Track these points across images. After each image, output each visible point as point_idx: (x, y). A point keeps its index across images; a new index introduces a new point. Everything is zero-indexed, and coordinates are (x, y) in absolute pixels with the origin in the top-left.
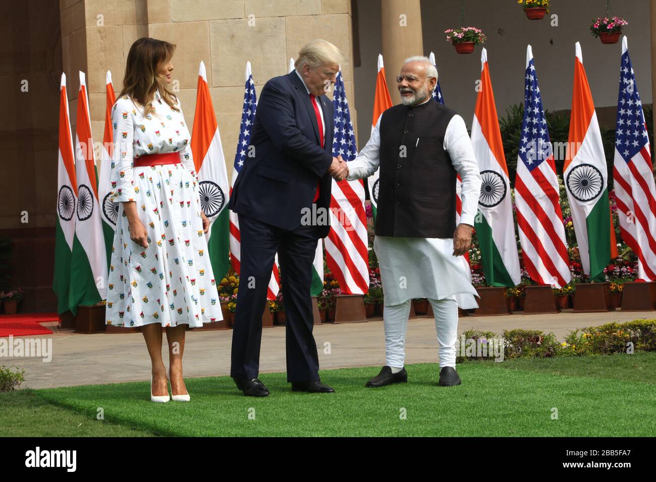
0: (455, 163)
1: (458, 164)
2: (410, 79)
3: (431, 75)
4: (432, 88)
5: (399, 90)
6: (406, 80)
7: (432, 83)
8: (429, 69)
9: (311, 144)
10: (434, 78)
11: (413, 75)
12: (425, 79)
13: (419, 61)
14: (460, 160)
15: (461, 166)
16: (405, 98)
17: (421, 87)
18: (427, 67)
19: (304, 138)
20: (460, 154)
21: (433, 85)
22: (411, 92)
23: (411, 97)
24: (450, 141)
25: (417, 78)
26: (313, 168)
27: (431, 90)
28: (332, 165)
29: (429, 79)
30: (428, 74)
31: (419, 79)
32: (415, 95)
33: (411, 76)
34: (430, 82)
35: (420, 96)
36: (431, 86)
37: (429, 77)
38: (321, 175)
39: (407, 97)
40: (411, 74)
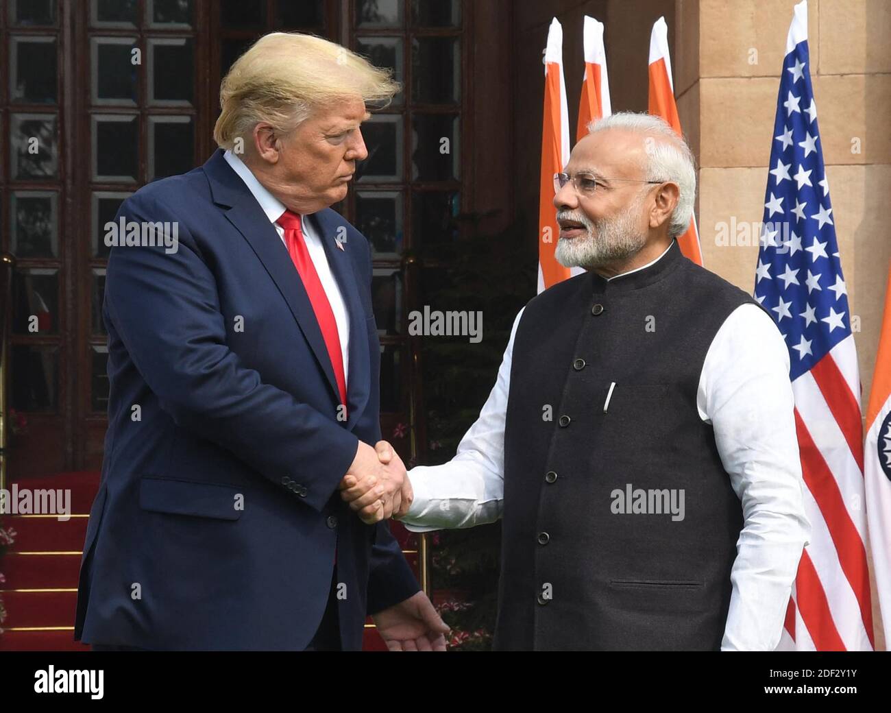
2: (585, 182)
3: (662, 175)
4: (661, 219)
6: (574, 184)
7: (661, 200)
8: (655, 159)
10: (673, 188)
17: (617, 211)
19: (249, 380)
21: (665, 210)
22: (582, 227)
23: (582, 241)
24: (716, 392)
25: (605, 181)
26: (286, 480)
27: (657, 225)
28: (351, 469)
29: (652, 190)
30: (650, 170)
31: (613, 184)
32: (595, 236)
33: (588, 172)
34: (657, 196)
35: (613, 243)
36: (660, 211)
37: (652, 183)
38: (318, 503)
39: (570, 241)
40: (590, 168)
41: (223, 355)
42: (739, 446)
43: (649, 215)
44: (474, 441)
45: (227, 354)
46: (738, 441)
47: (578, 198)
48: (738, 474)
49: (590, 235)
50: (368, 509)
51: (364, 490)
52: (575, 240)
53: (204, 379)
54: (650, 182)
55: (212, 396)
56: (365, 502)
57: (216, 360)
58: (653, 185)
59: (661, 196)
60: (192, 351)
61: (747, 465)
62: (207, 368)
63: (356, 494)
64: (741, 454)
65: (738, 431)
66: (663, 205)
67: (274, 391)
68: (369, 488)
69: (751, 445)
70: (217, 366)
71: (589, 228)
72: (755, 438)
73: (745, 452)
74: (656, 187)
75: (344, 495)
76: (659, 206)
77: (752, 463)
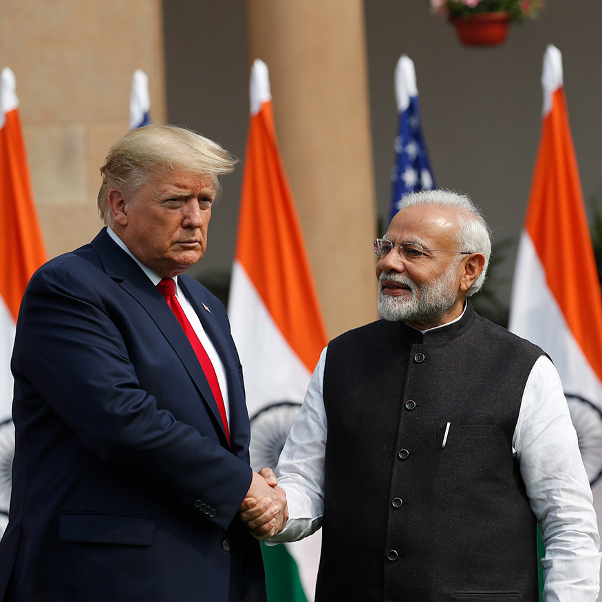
0: (535, 493)
1: (543, 496)
2: (409, 251)
3: (472, 247)
4: (469, 284)
5: (378, 276)
6: (399, 251)
7: (470, 268)
8: (467, 232)
9: (186, 433)
10: (479, 258)
11: (422, 242)
12: (452, 255)
13: (441, 206)
14: (549, 487)
15: (550, 504)
16: (390, 300)
17: (437, 276)
18: (462, 222)
19: (166, 418)
20: (550, 469)
21: (473, 276)
22: (407, 288)
23: (406, 300)
24: (526, 431)
25: (428, 251)
26: (198, 503)
27: (466, 288)
28: (250, 492)
29: (464, 259)
30: (464, 243)
31: (435, 254)
32: (418, 298)
33: (414, 243)
34: (466, 265)
35: (433, 304)
36: (468, 277)
37: (464, 253)
38: (225, 523)
39: (396, 299)
40: (415, 238)
41: (144, 397)
42: (545, 476)
43: (460, 279)
44: (296, 465)
45: (146, 397)
46: (545, 473)
47: (404, 264)
48: (542, 500)
49: (414, 296)
50: (266, 526)
51: (263, 510)
52: (400, 298)
53: (133, 416)
54: (462, 253)
55: (140, 432)
56: (264, 520)
57: (138, 402)
58: (464, 255)
59: (470, 265)
60: (119, 394)
61: (554, 492)
62: (134, 408)
63: (258, 514)
64: (546, 482)
65: (544, 464)
66: (470, 272)
67: (185, 426)
68: (266, 508)
69: (556, 476)
70: (142, 406)
71: (414, 291)
72: (559, 470)
73: (549, 481)
74: (466, 257)
75: (244, 515)
76: (467, 273)
77: (559, 491)
